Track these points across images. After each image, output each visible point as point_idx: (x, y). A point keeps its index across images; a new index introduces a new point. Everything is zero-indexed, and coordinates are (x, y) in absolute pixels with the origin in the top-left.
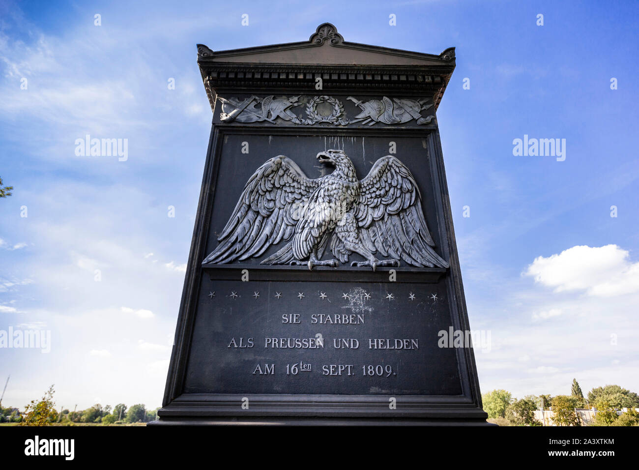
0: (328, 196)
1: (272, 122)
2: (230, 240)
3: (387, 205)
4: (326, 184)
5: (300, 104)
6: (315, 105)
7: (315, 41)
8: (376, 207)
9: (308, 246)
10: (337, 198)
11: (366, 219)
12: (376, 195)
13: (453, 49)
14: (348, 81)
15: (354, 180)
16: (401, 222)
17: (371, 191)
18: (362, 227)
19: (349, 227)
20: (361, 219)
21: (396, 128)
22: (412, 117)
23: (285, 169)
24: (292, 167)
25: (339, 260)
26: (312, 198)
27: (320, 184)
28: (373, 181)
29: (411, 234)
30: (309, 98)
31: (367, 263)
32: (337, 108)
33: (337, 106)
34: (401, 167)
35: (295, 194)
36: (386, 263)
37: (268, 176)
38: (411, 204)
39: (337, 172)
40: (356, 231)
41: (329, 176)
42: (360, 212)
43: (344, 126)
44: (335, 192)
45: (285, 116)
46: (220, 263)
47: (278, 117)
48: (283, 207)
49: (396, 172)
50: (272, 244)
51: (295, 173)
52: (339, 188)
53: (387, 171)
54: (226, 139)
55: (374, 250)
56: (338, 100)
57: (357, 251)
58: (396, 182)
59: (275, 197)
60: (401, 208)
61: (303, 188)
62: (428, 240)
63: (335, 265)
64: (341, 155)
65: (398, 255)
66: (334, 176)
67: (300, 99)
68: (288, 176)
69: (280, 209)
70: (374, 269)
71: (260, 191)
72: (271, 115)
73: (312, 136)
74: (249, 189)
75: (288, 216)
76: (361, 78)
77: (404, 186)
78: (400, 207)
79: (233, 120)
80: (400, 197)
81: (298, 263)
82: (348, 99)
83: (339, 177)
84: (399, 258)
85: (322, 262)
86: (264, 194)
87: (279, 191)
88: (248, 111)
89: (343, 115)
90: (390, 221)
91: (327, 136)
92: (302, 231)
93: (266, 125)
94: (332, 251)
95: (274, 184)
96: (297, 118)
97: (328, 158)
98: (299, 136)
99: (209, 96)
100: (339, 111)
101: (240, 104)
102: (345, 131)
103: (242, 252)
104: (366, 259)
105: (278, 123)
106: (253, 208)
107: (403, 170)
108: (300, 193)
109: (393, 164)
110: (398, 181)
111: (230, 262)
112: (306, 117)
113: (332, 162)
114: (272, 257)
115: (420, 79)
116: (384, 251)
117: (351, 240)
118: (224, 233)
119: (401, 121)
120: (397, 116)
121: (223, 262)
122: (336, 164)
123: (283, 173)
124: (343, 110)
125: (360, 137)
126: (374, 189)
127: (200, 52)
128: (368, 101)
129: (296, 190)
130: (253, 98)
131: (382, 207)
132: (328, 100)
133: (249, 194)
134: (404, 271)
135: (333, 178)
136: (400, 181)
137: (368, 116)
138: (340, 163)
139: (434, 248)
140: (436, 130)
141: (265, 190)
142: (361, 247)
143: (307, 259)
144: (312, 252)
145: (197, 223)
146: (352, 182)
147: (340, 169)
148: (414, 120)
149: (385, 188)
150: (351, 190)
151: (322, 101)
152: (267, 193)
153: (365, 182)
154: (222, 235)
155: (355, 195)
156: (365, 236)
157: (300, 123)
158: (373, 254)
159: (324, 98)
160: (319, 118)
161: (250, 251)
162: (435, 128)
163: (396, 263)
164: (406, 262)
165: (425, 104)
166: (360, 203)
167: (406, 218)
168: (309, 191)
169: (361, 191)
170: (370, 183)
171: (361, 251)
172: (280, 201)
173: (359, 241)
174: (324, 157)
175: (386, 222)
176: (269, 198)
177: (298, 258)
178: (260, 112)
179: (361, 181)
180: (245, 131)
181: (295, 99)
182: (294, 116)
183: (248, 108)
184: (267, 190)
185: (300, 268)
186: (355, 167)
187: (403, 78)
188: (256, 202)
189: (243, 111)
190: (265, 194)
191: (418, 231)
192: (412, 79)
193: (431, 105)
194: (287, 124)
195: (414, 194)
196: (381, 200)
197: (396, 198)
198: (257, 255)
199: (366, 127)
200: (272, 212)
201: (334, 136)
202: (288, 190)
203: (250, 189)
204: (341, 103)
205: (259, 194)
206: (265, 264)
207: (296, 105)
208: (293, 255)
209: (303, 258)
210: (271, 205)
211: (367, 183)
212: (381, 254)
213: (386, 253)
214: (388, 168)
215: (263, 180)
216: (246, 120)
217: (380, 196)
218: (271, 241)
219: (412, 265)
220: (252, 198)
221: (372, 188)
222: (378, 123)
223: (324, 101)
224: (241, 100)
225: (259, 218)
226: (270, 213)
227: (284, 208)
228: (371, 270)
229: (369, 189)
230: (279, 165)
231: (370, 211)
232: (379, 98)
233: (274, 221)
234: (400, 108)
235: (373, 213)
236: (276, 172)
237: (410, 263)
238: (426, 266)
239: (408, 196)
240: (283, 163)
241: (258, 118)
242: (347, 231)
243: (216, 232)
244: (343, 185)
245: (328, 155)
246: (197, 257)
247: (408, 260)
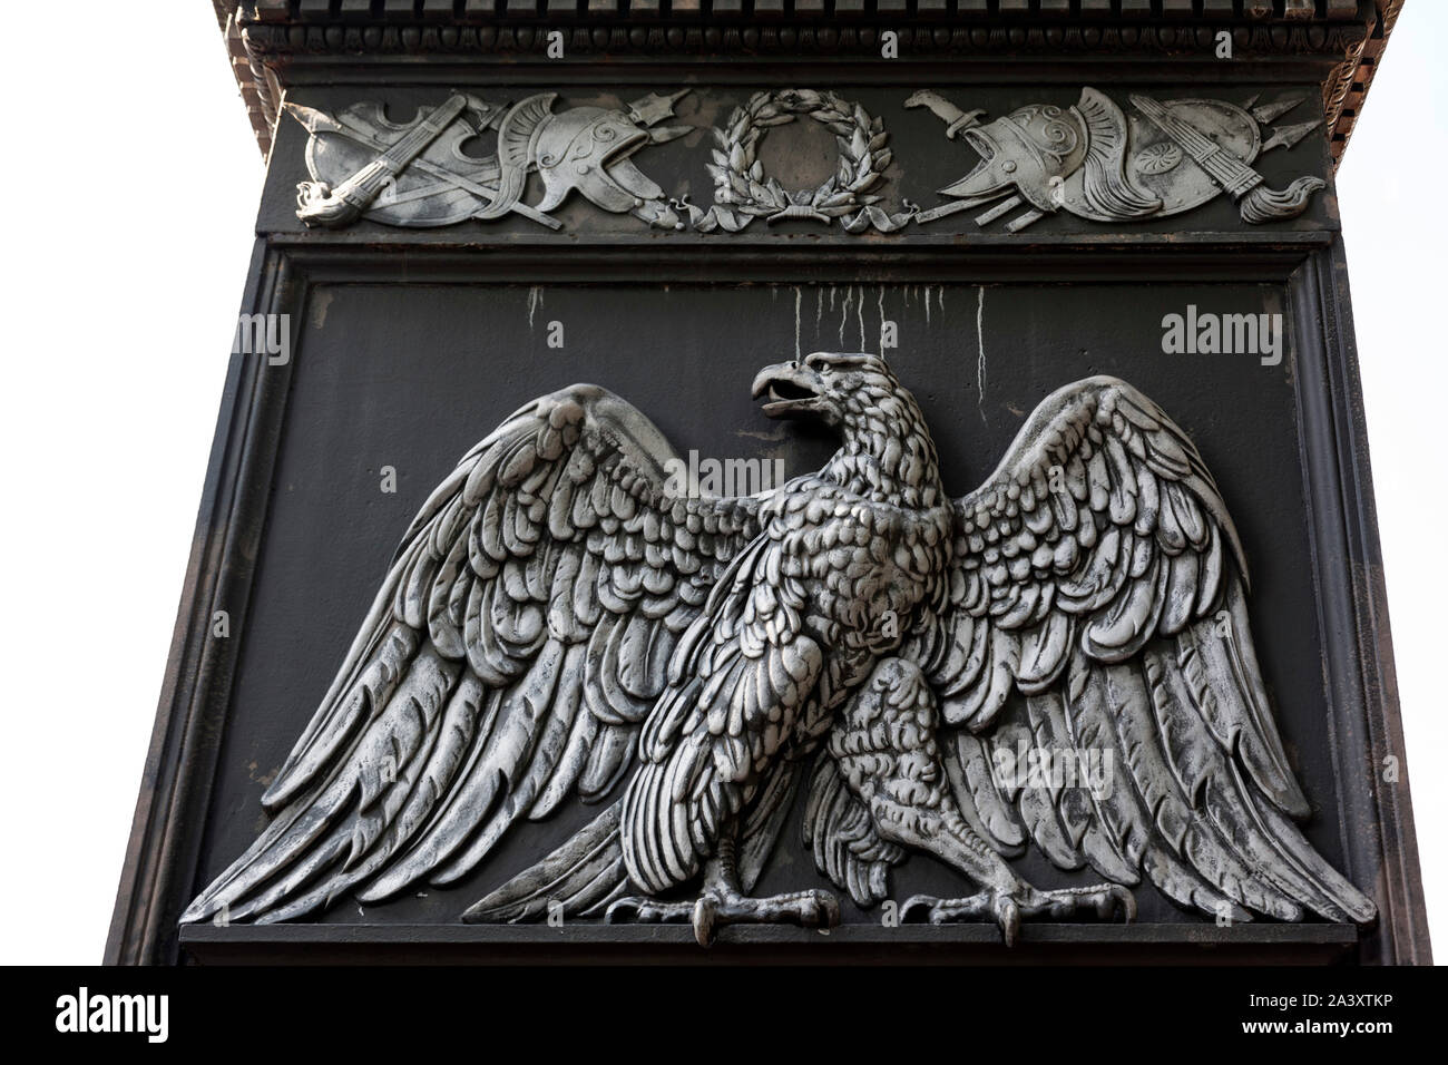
0: (800, 578)
1: (545, 221)
2: (320, 804)
3: (1080, 620)
4: (794, 521)
5: (682, 130)
6: (755, 133)
8: (1030, 627)
9: (697, 826)
10: (844, 588)
11: (982, 687)
12: (1033, 569)
14: (911, 16)
15: (928, 495)
16: (1150, 696)
17: (1010, 551)
18: (963, 727)
19: (895, 728)
20: (955, 688)
21: (1139, 238)
22: (1219, 184)
23: (597, 453)
24: (632, 439)
25: (842, 890)
26: (725, 592)
27: (762, 521)
28: (1017, 501)
29: (1194, 758)
30: (728, 99)
31: (976, 902)
32: (857, 147)
33: (856, 136)
34: (1154, 432)
35: (643, 571)
36: (1066, 900)
37: (515, 485)
38: (1202, 609)
39: (849, 461)
40: (930, 749)
41: (810, 482)
42: (956, 653)
43: (887, 234)
44: (836, 557)
45: (608, 191)
46: (267, 920)
47: (574, 195)
48: (581, 633)
49: (1129, 453)
50: (521, 822)
51: (645, 468)
52: (853, 542)
53: (1086, 450)
55: (1016, 839)
56: (865, 109)
57: (933, 844)
58: (1128, 499)
59: (549, 589)
60: (1148, 633)
61: (681, 538)
62: (1277, 783)
63: (821, 916)
64: (871, 378)
65: (1131, 862)
66: (833, 478)
67: (681, 108)
68: (611, 482)
69: (567, 643)
70: (1008, 935)
71: (475, 562)
72: (542, 189)
73: (736, 283)
74: (421, 548)
75: (603, 679)
77: (1169, 523)
78: (1143, 628)
79: (358, 213)
80: (1145, 575)
81: (645, 911)
82: (914, 101)
83: (854, 485)
84: (1132, 878)
85: (763, 905)
86: (491, 572)
87: (567, 560)
88: (432, 169)
89: (887, 181)
90: (1093, 693)
91: (804, 285)
92: (669, 756)
93: (516, 236)
94: (809, 846)
95: (542, 525)
96: (665, 200)
97: (808, 393)
98: (674, 285)
99: (250, 97)
100: (866, 165)
101: (393, 138)
102: (892, 257)
103: (377, 859)
104: (974, 887)
105: (571, 227)
106: (437, 642)
107: (1164, 444)
108: (669, 567)
109: (1117, 418)
110: (1137, 497)
111: (318, 914)
112: (708, 193)
113: (825, 412)
114: (521, 879)
116: (1060, 840)
117: (903, 793)
118: (293, 765)
119: (1161, 208)
120: (1144, 184)
121: (286, 912)
122: (842, 424)
123: (591, 470)
124: (885, 156)
125: (968, 284)
126: (1025, 540)
128: (1008, 112)
129: (649, 549)
130: (460, 107)
131: (1059, 625)
132: (818, 108)
133: (423, 577)
134: (1155, 940)
135: (827, 491)
136: (1150, 501)
137: (1003, 181)
138: (861, 419)
139: (1306, 826)
140: (1327, 248)
141: (500, 554)
142: (950, 824)
143: (688, 887)
144: (713, 856)
145: (165, 721)
146: (919, 506)
147: (862, 446)
148: (1225, 200)
149: (1075, 532)
150: (910, 549)
151: (789, 117)
152: (510, 572)
153: (980, 503)
154: (283, 780)
155: (933, 572)
156: (974, 772)
157: (679, 225)
158: (1010, 860)
159: (795, 100)
160: (769, 199)
161: (418, 855)
162: (1326, 237)
163: (1116, 902)
164: (1166, 896)
165: (1279, 120)
166: (953, 608)
167: (1175, 680)
168: (712, 558)
169: (963, 550)
170: (1003, 512)
171: (951, 847)
172: (570, 605)
173: (942, 796)
174: (785, 388)
175: (1078, 698)
176: (514, 589)
177: (644, 887)
178: (490, 174)
179: (964, 502)
180: (414, 266)
181: (661, 106)
182: (654, 191)
183: (428, 155)
184: (510, 556)
185: (654, 935)
186: (937, 432)
188: (452, 614)
189: (406, 169)
190: (501, 571)
191: (1228, 744)
193: (1312, 125)
194: (611, 233)
195: (1214, 562)
196: (1057, 591)
197: (1130, 581)
198: (448, 876)
199: (995, 238)
200: (529, 662)
201: (842, 286)
202: (612, 553)
203: (428, 551)
204: (878, 121)
205: (472, 575)
206: (483, 917)
207: (661, 135)
208: (623, 871)
209: (666, 881)
210: (527, 625)
211: (989, 509)
212: (1045, 854)
213: (1072, 854)
214: (1095, 435)
215: (491, 504)
216: (419, 216)
217: (1051, 573)
218: (519, 802)
219: (1195, 913)
220: (436, 592)
221: (1015, 533)
222: (1055, 216)
223: (800, 114)
224: (399, 115)
225: (467, 692)
226: (520, 668)
227: (585, 642)
228: (996, 938)
229: (1002, 539)
230: (570, 432)
231: (1002, 646)
232: (1060, 95)
233: (537, 706)
234: (1160, 141)
235: (1018, 656)
236: (554, 463)
237: (1185, 901)
238: (1259, 917)
239: (1184, 570)
240: (590, 421)
241: (476, 204)
242: (887, 748)
243: (253, 766)
244: (873, 522)
245: (806, 379)
246: (154, 891)
247: (1179, 888)
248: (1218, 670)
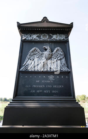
0: (45, 56)
1: (34, 40)
5: (40, 36)
6: (43, 36)
7: (43, 21)
8: (55, 58)
10: (47, 56)
11: (53, 61)
13: (73, 23)
14: (50, 30)
16: (61, 61)
21: (60, 41)
24: (38, 50)
26: (42, 57)
27: (44, 53)
29: (62, 64)
30: (41, 34)
32: (47, 36)
35: (39, 56)
38: (63, 58)
41: (46, 52)
43: (49, 40)
45: (36, 38)
46: (23, 70)
52: (48, 54)
54: (24, 43)
58: (60, 53)
59: (35, 56)
60: (60, 59)
61: (40, 54)
62: (66, 65)
64: (48, 47)
71: (31, 55)
72: (33, 38)
73: (42, 43)
74: (29, 54)
76: (53, 30)
79: (25, 39)
82: (50, 34)
83: (48, 52)
88: (28, 37)
91: (45, 43)
93: (32, 40)
95: (34, 53)
98: (39, 43)
99: (20, 34)
102: (49, 42)
103: (28, 68)
106: (30, 59)
107: (61, 50)
112: (41, 38)
115: (65, 30)
119: (61, 39)
122: (47, 49)
123: (36, 51)
124: (49, 37)
125: (52, 43)
126: (55, 54)
127: (17, 24)
128: (54, 35)
130: (29, 34)
131: (57, 58)
137: (54, 38)
140: (68, 41)
146: (51, 53)
148: (64, 39)
149: (57, 54)
150: (50, 55)
153: (53, 53)
154: (24, 64)
157: (40, 40)
160: (44, 39)
165: (66, 35)
166: (52, 57)
168: (42, 55)
169: (52, 55)
174: (45, 48)
176: (33, 56)
178: (31, 37)
180: (28, 42)
181: (38, 34)
182: (38, 38)
185: (40, 71)
187: (62, 30)
188: (30, 57)
191: (64, 63)
192: (64, 30)
193: (68, 36)
194: (36, 40)
197: (60, 56)
199: (54, 41)
200: (34, 59)
201: (47, 43)
202: (37, 55)
207: (38, 36)
215: (32, 53)
216: (28, 39)
217: (56, 56)
222: (56, 40)
223: (45, 35)
224: (27, 35)
228: (54, 72)
230: (35, 49)
232: (56, 34)
233: (34, 61)
234: (61, 36)
235: (55, 60)
236: (34, 51)
238: (65, 71)
239: (62, 56)
241: (30, 39)
243: (22, 64)
245: (45, 47)
246: (18, 69)
247: (62, 70)
248: (63, 60)
